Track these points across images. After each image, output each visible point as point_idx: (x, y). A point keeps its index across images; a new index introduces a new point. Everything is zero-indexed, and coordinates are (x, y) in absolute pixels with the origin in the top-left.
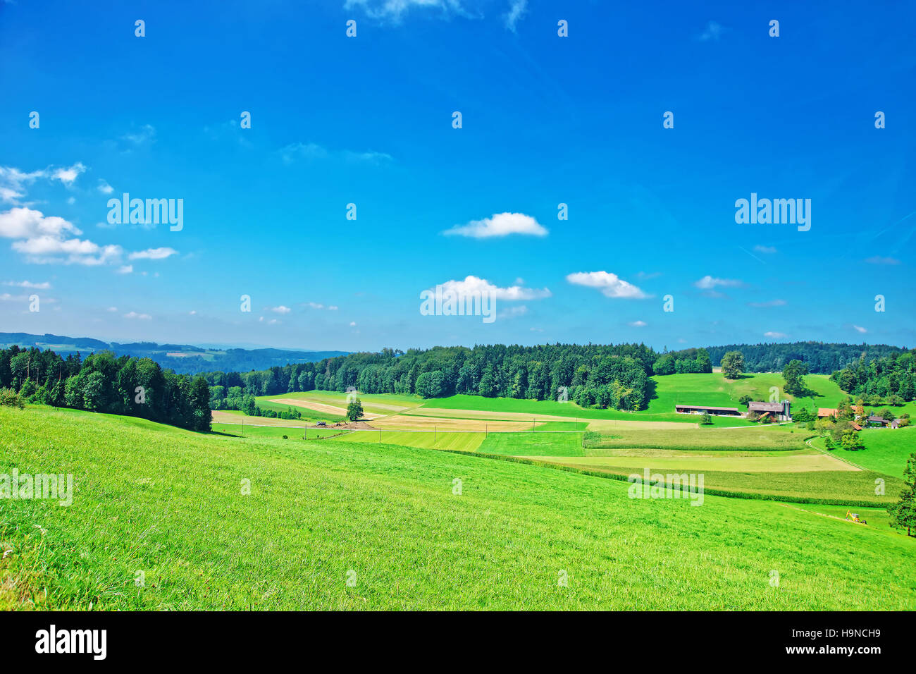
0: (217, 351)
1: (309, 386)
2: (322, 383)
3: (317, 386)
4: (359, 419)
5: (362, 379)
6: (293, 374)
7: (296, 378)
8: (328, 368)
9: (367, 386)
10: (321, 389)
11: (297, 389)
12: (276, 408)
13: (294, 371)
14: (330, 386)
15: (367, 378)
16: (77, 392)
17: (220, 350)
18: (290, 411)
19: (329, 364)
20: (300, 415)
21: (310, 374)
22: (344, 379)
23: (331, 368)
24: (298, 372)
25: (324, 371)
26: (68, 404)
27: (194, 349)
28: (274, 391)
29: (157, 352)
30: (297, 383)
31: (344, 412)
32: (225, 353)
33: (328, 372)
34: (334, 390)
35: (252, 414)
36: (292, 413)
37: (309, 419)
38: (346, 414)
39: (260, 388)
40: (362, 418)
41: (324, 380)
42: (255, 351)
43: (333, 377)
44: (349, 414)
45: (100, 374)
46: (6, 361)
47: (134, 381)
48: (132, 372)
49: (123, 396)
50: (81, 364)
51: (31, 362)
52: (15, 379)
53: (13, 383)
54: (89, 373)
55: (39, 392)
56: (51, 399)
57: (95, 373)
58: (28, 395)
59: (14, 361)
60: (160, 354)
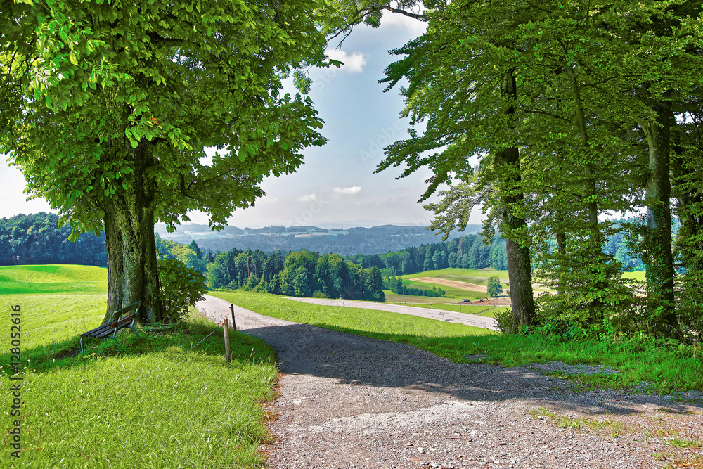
0: (339, 230)
1: (443, 265)
2: (455, 261)
3: (450, 264)
4: (499, 295)
5: (494, 256)
6: (428, 254)
7: (430, 258)
8: (460, 247)
9: (499, 263)
10: (454, 266)
11: (431, 267)
12: (421, 286)
13: (428, 250)
14: (463, 264)
15: (499, 255)
16: (288, 283)
17: (342, 229)
18: (435, 289)
19: (460, 242)
20: (444, 293)
21: (443, 253)
22: (476, 256)
23: (463, 247)
24: (432, 252)
25: (456, 250)
26: (283, 292)
27: (318, 230)
28: (411, 270)
29: (286, 235)
30: (431, 262)
31: (484, 289)
32: (347, 233)
33: (460, 251)
34: (468, 267)
35: (400, 293)
36: (437, 291)
37: (452, 296)
38: (486, 291)
39: (398, 267)
40: (502, 294)
41: (456, 258)
42: (374, 229)
43: (465, 256)
44: (489, 291)
45: (304, 268)
46: (232, 260)
47: (329, 273)
48: (326, 266)
49: (321, 285)
50: (283, 260)
51: (250, 260)
52: (239, 273)
53: (239, 277)
54: (295, 268)
55: (260, 283)
56: (271, 289)
57: (300, 268)
58: (253, 286)
59: (237, 260)
60: (289, 236)
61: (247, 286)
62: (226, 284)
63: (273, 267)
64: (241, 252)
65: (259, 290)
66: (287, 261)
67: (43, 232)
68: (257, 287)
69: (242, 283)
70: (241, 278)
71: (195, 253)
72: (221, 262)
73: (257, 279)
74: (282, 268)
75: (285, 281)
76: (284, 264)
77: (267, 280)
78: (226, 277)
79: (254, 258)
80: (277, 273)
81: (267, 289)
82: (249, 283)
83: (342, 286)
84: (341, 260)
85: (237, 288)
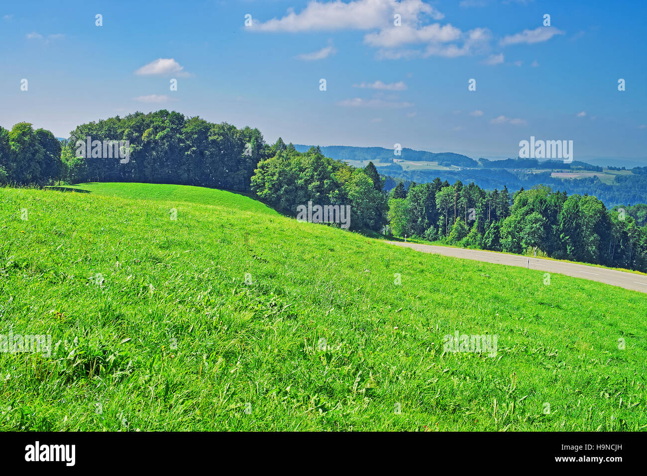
16: (513, 236)
32: (630, 174)
45: (540, 216)
46: (432, 197)
47: (578, 226)
48: (576, 214)
49: (565, 244)
50: (509, 201)
51: (458, 197)
52: (442, 217)
53: (440, 223)
54: (527, 213)
55: (471, 234)
56: (485, 244)
57: (534, 214)
58: (459, 238)
59: (439, 196)
60: (543, 174)
61: (449, 238)
62: (420, 232)
63: (494, 211)
64: (448, 185)
65: (467, 245)
66: (516, 202)
67: (162, 138)
68: (465, 239)
69: (444, 232)
70: (444, 225)
71: (371, 181)
72: (416, 199)
73: (467, 227)
74: (507, 214)
75: (509, 233)
76: (512, 208)
77: (482, 230)
78: (422, 221)
79: (465, 196)
80: (497, 220)
81: (480, 244)
82: (453, 234)
83: (599, 248)
84: (600, 206)
85: (435, 239)
